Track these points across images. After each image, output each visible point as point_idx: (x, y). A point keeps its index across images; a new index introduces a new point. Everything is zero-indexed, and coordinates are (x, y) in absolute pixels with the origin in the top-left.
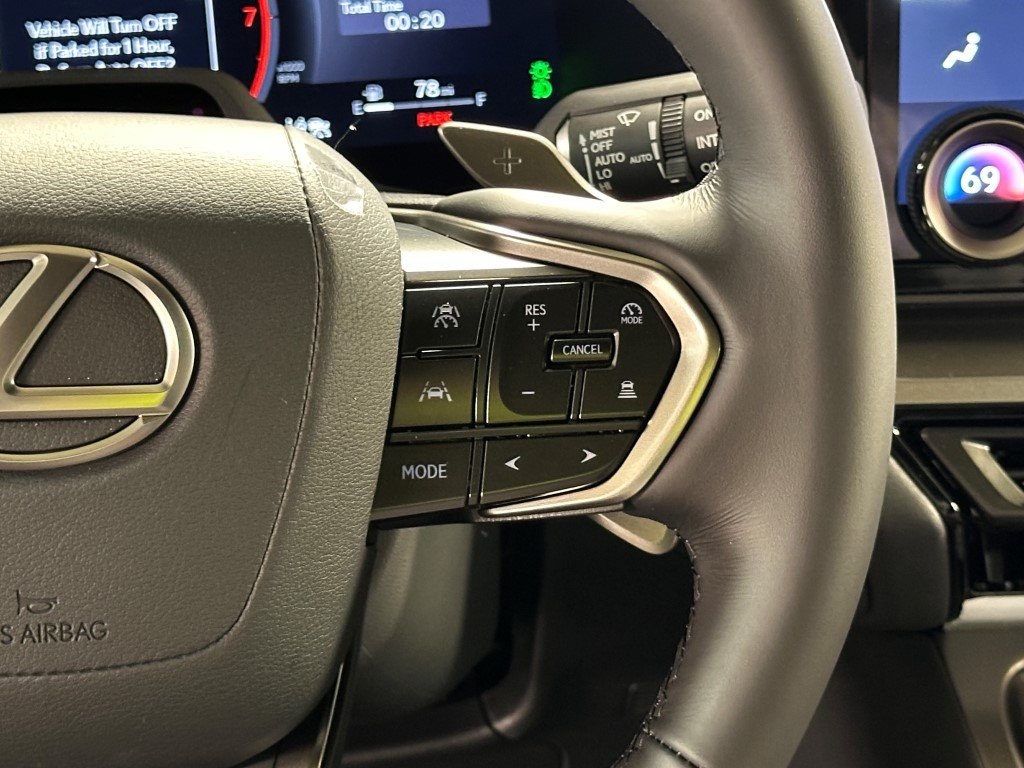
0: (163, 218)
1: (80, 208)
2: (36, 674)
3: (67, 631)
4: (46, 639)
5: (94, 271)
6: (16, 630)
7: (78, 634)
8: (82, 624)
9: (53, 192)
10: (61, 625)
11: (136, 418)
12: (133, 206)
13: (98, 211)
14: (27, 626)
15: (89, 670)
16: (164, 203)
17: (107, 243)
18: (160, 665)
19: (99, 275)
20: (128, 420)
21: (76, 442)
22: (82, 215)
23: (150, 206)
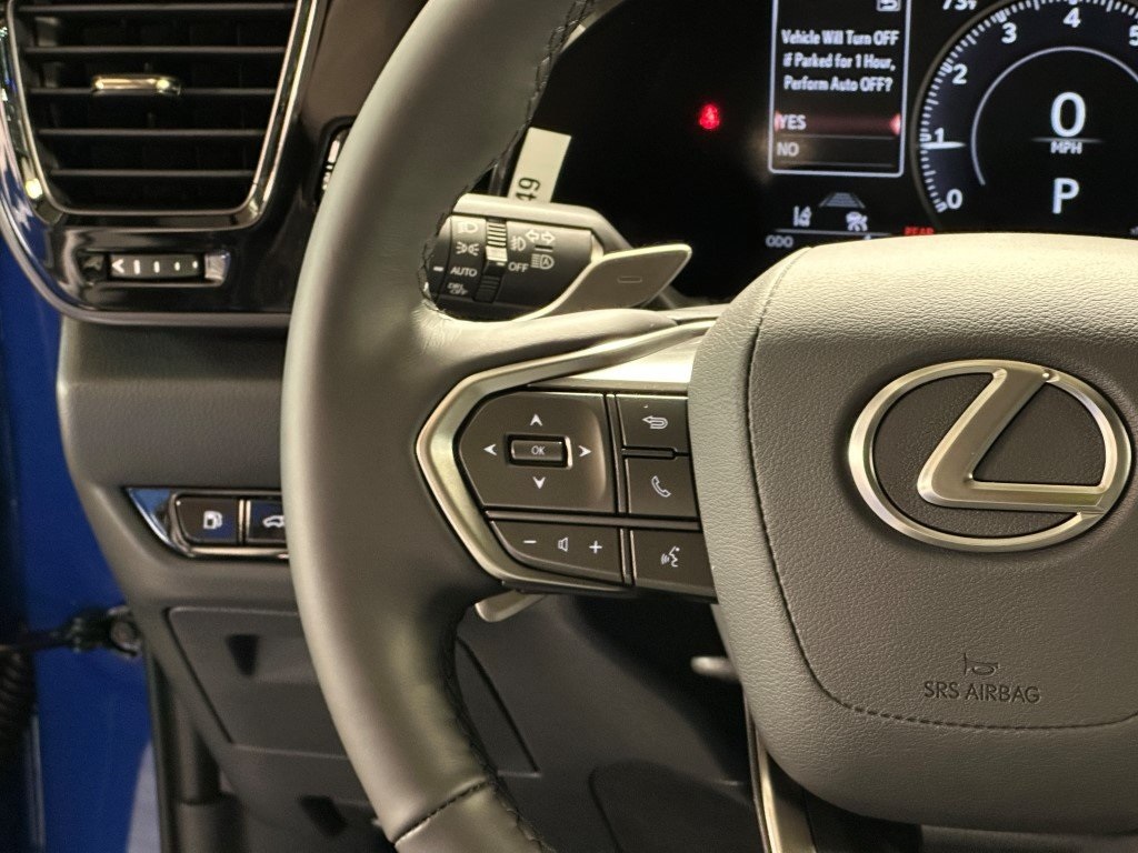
0: (1108, 340)
1: (1037, 330)
2: (977, 727)
3: (1006, 693)
4: (987, 698)
5: (1046, 385)
6: (962, 687)
7: (1015, 696)
8: (1018, 689)
9: (1015, 314)
10: (1001, 686)
11: (1074, 515)
12: (1084, 329)
13: (1053, 333)
14: (972, 685)
15: (1023, 728)
16: (1111, 328)
17: (1059, 361)
18: (1084, 730)
19: (1050, 388)
20: (1068, 516)
21: (1021, 531)
22: (1039, 335)
23: (1098, 330)
